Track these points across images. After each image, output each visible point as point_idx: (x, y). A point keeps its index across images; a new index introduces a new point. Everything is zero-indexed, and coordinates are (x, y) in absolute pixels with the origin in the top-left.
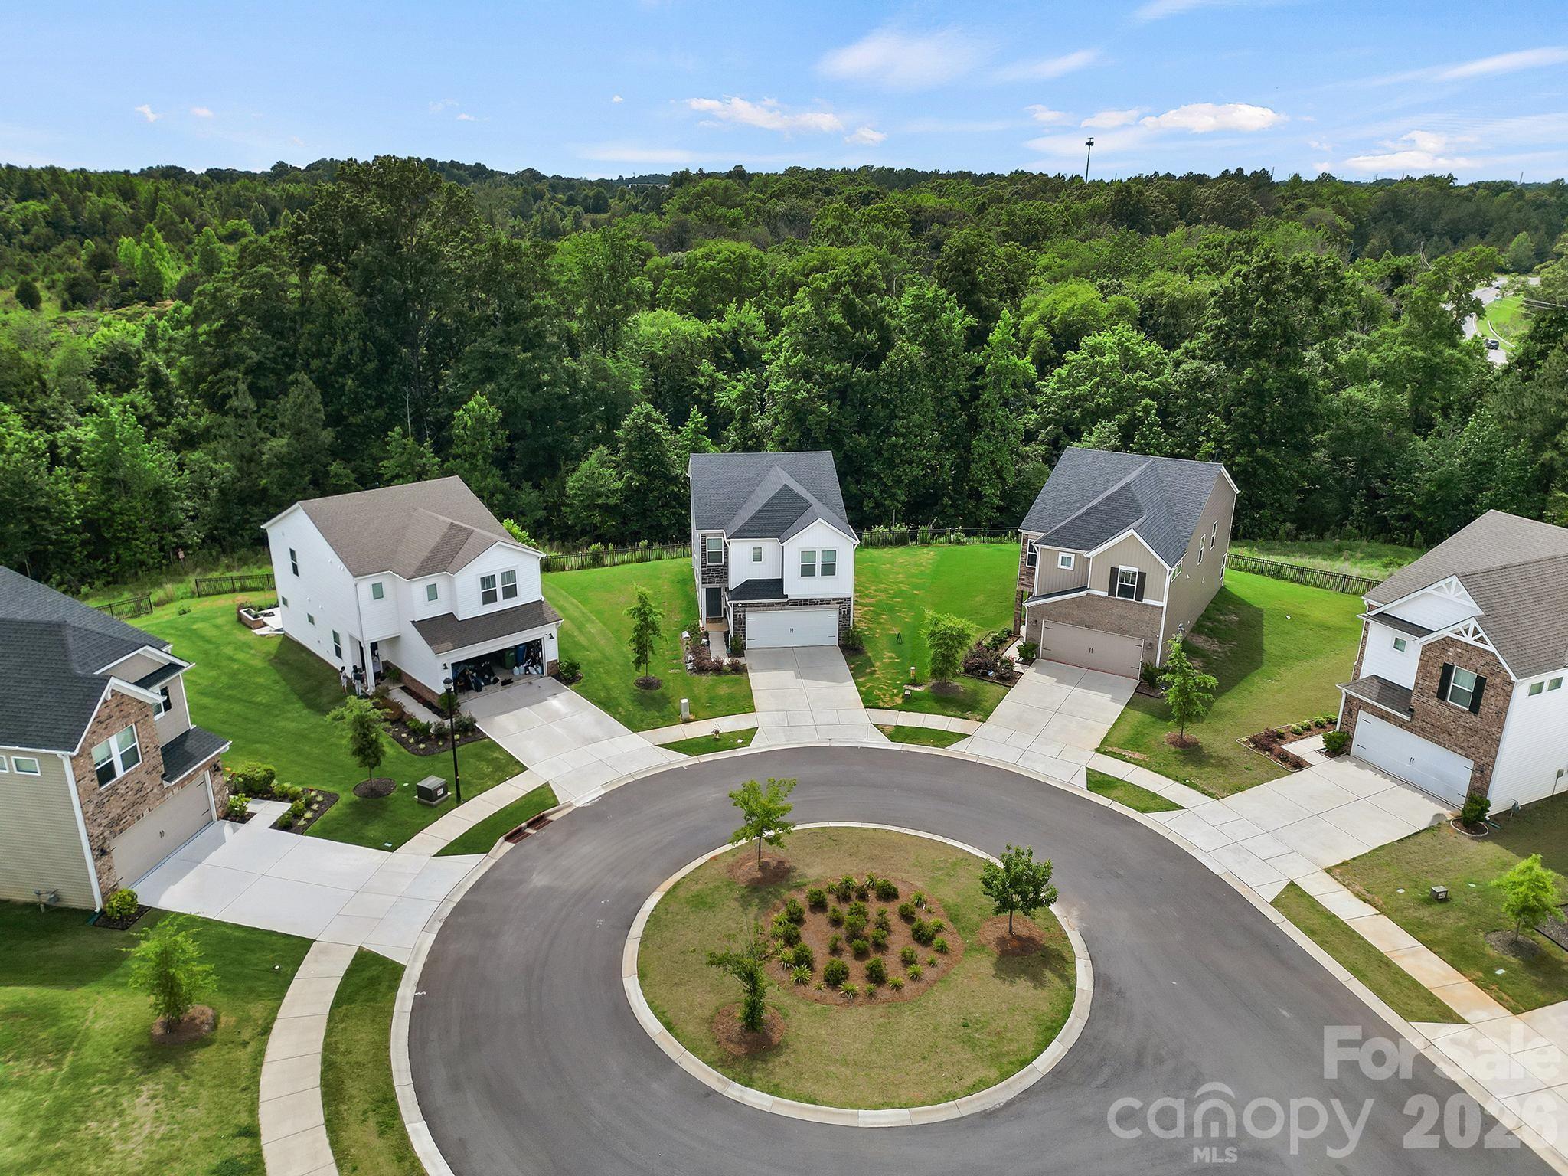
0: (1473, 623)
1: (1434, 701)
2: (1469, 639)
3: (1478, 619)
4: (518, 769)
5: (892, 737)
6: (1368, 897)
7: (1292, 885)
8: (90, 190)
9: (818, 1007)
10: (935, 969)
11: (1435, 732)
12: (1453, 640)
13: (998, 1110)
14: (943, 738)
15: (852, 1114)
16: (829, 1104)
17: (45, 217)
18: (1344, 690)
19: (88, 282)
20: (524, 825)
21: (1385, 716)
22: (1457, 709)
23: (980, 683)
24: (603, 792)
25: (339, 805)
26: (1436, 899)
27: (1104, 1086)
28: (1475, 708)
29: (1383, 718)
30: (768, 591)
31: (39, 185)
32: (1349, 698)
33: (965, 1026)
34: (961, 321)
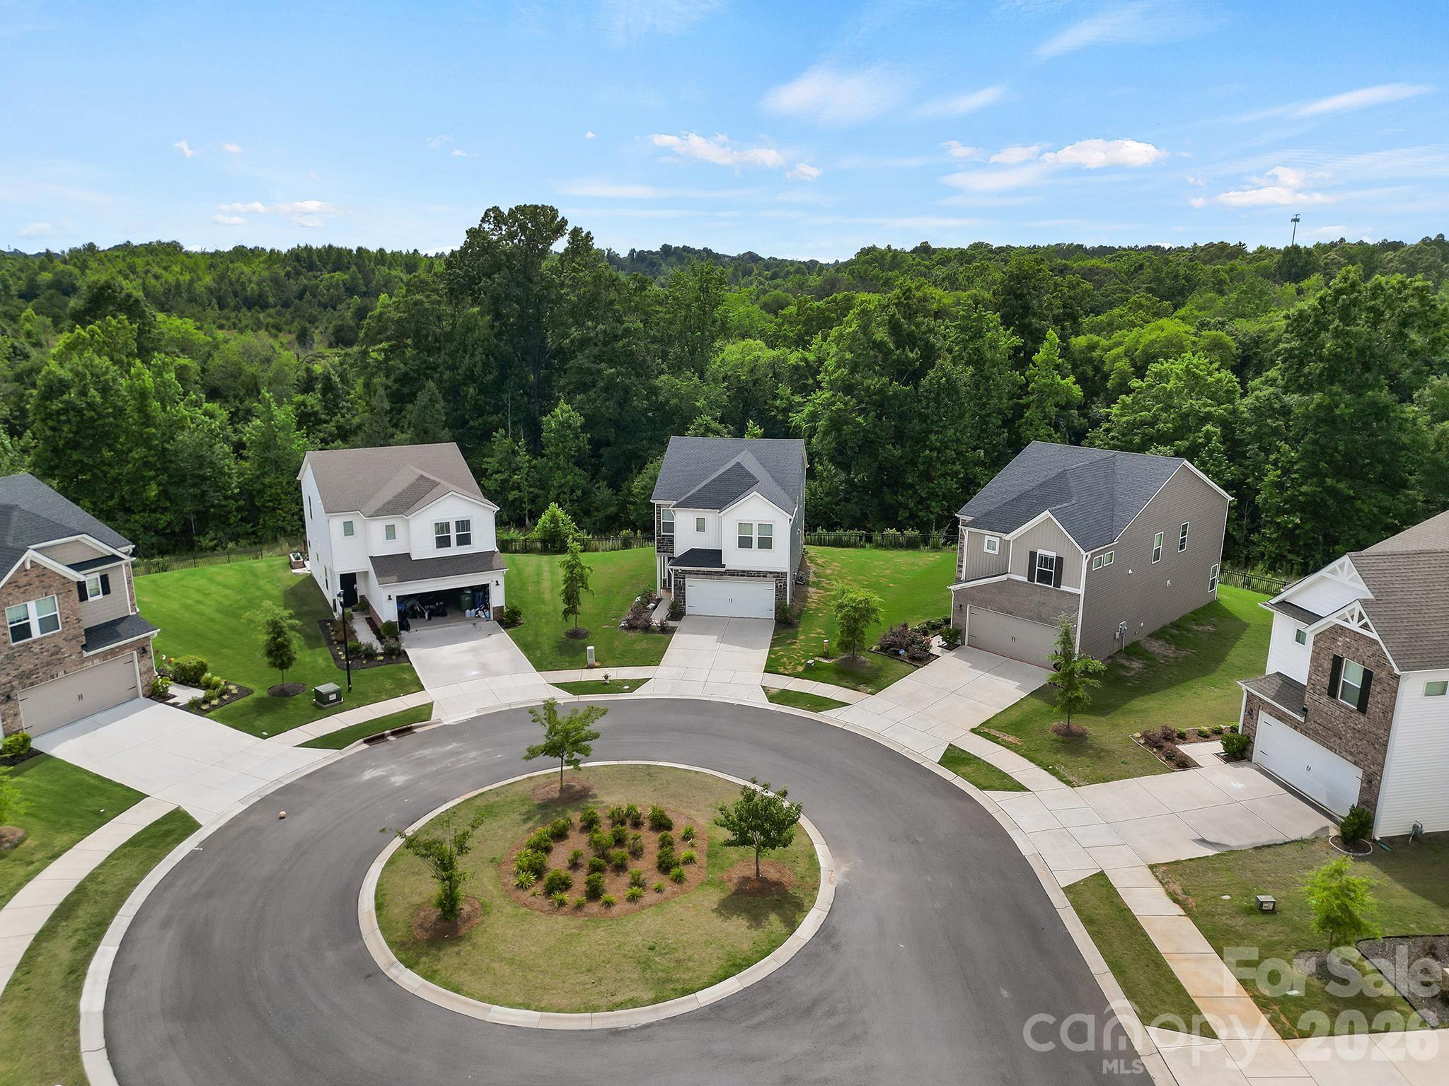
0: (1358, 607)
1: (1325, 699)
2: (1354, 626)
3: (1364, 603)
4: (416, 688)
5: (772, 699)
6: (1181, 897)
7: (1102, 875)
8: (383, 265)
9: (523, 910)
10: (659, 895)
11: (1324, 734)
12: (1342, 628)
13: (632, 1030)
14: (822, 704)
15: (484, 1008)
16: (471, 996)
17: (345, 284)
18: (1244, 687)
19: (350, 328)
20: (388, 731)
21: (1281, 717)
22: (1347, 708)
23: (889, 661)
24: (476, 715)
25: (248, 699)
26: (1260, 909)
27: (754, 1027)
28: (1362, 707)
29: (1280, 719)
30: (707, 560)
31: (346, 261)
32: (1250, 697)
33: (652, 949)
34: (1008, 340)
